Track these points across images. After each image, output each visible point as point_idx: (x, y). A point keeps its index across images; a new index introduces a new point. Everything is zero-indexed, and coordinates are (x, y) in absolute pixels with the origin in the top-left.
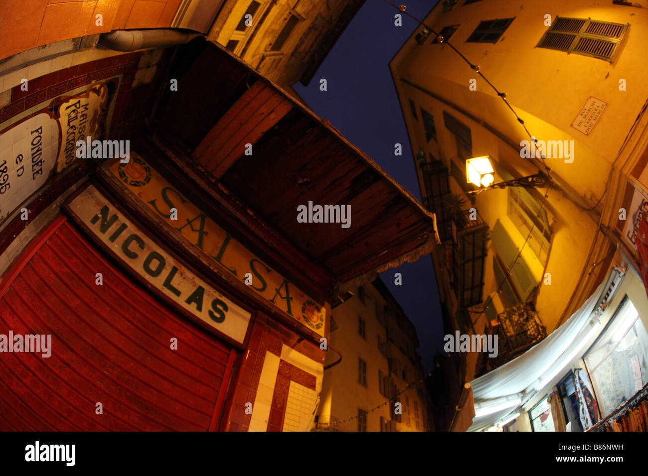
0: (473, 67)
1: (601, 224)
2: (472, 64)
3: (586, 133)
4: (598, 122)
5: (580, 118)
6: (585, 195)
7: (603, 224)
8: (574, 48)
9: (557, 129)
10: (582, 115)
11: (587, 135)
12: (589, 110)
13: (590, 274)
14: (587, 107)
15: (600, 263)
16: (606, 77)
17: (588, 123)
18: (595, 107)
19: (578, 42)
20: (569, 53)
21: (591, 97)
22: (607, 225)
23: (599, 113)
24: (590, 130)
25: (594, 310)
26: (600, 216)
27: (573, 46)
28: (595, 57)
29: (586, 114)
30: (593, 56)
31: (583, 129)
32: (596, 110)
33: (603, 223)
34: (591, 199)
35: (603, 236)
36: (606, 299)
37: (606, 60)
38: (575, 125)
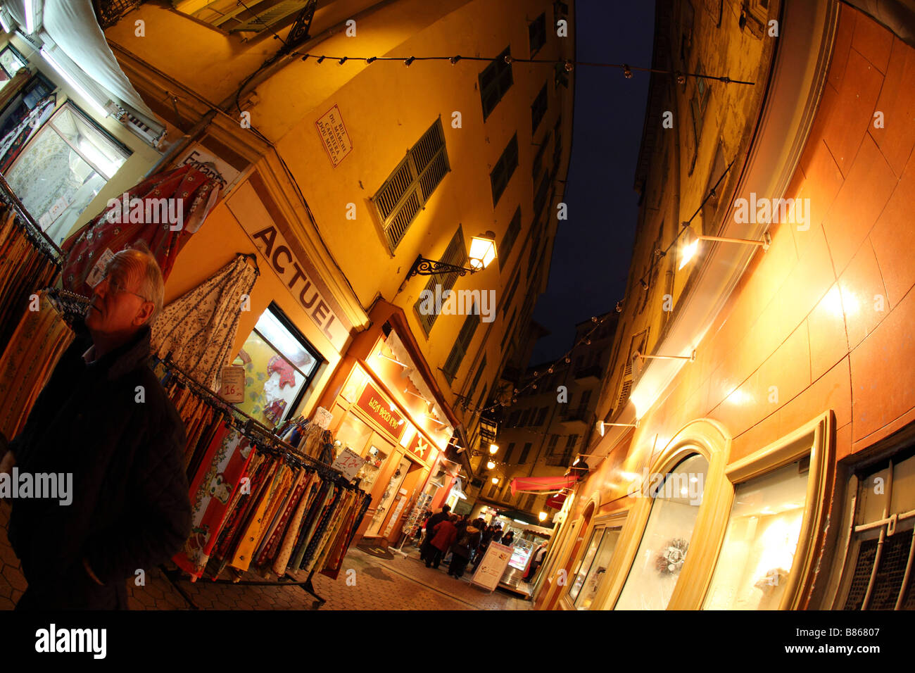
0: (457, 59)
1: (218, 112)
2: (461, 61)
3: (319, 122)
4: (323, 145)
5: (338, 121)
6: (256, 94)
7: (216, 115)
8: (409, 161)
9: (342, 84)
10: (340, 126)
11: (317, 122)
12: (340, 138)
13: (167, 92)
14: (345, 138)
15: (175, 107)
16: (360, 182)
17: (329, 130)
18: (340, 149)
19: (412, 173)
20: (408, 151)
21: (352, 148)
22: (213, 120)
23: (331, 150)
24: (320, 128)
25: (123, 102)
26: (225, 112)
27: (412, 162)
28: (386, 182)
29: (338, 132)
30: (389, 181)
31: (326, 120)
32: (336, 148)
33: (218, 114)
34: (249, 101)
35: (203, 113)
36: (131, 120)
37: (376, 194)
38: (334, 111)
